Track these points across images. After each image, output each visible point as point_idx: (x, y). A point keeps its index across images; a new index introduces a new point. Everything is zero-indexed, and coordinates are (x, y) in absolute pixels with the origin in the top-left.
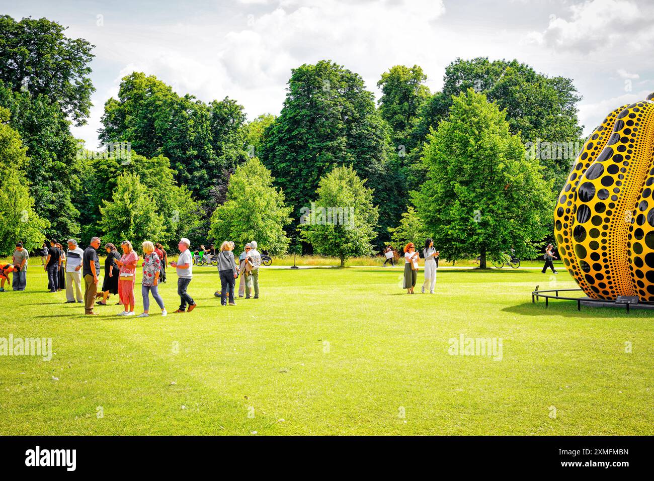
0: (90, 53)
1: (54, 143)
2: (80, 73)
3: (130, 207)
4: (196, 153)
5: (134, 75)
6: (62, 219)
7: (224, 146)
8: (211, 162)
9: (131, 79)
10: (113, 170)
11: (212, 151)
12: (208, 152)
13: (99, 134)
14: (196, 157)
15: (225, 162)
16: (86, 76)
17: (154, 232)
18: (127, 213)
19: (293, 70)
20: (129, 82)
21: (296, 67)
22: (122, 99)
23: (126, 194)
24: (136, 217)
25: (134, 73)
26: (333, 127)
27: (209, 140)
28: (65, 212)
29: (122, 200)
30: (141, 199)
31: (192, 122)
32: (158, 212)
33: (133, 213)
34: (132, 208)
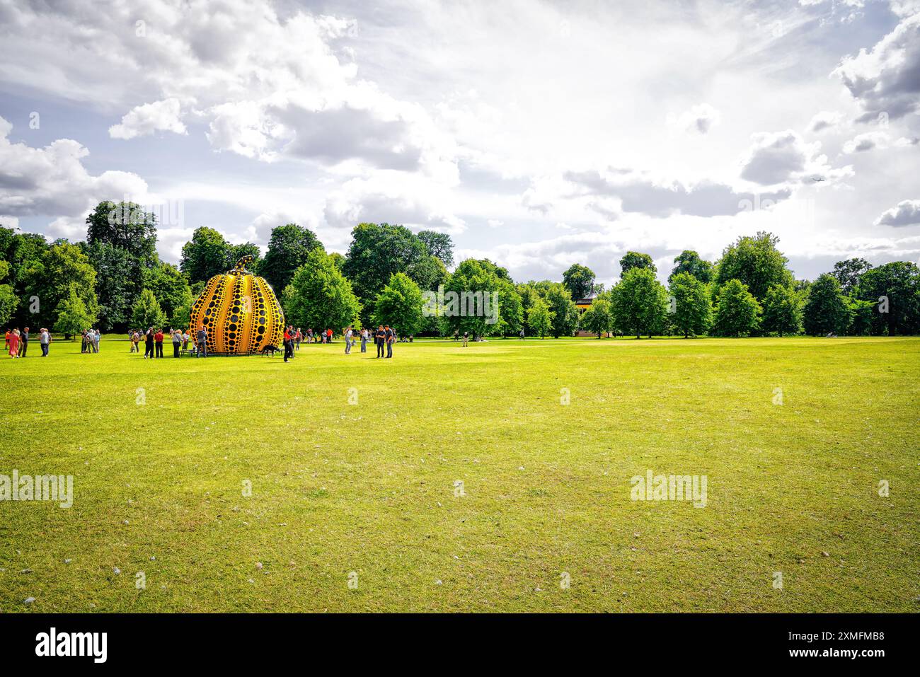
2: (151, 231)
3: (145, 308)
9: (199, 230)
10: (155, 286)
16: (155, 233)
17: (159, 322)
18: (144, 311)
20: (198, 233)
22: (195, 242)
23: (144, 301)
25: (201, 228)
26: (295, 262)
29: (142, 304)
30: (153, 303)
31: (225, 257)
32: (163, 311)
33: (147, 311)
34: (147, 309)
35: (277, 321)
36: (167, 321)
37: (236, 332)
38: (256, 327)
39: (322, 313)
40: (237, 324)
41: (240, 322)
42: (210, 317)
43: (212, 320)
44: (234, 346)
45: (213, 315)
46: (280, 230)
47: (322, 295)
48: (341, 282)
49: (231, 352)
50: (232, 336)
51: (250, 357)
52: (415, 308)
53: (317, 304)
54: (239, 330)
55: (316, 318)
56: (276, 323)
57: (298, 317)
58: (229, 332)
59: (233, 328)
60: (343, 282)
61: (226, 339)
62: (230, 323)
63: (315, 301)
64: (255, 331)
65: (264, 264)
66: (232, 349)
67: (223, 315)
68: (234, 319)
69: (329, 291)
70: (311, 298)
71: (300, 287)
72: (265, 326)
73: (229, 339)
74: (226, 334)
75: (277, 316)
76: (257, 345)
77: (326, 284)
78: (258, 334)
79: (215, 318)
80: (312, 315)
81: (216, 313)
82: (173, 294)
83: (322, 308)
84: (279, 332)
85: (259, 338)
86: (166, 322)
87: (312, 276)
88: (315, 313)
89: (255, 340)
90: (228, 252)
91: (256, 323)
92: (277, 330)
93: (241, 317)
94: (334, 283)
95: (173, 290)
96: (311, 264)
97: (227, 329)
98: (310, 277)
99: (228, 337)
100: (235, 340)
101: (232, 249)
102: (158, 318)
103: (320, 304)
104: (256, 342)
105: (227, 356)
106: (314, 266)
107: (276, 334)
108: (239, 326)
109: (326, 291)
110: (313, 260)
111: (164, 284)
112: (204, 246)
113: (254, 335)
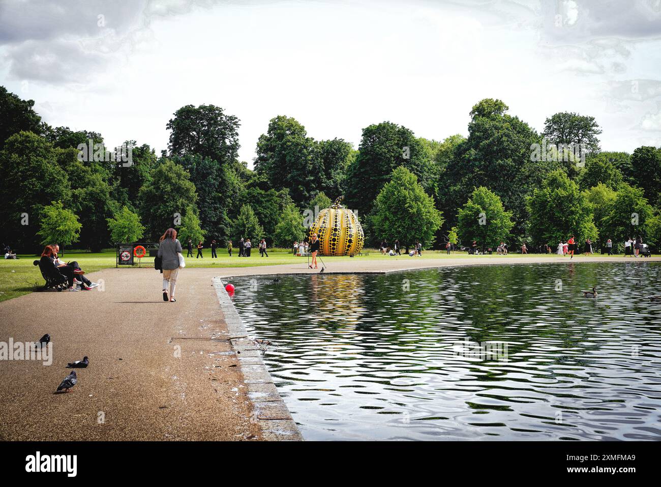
0: (238, 123)
1: (214, 184)
2: (232, 135)
3: (245, 222)
4: (312, 178)
5: (278, 118)
6: (221, 226)
7: (333, 172)
8: (323, 184)
9: (276, 120)
10: (245, 199)
11: (324, 176)
12: (322, 177)
13: (254, 161)
14: (313, 181)
15: (332, 184)
16: (236, 137)
17: (257, 235)
18: (244, 225)
19: (363, 129)
20: (274, 123)
21: (365, 127)
22: (271, 135)
23: (244, 216)
24: (248, 228)
25: (278, 117)
27: (323, 169)
28: (223, 222)
29: (242, 219)
30: (252, 218)
31: (310, 157)
32: (260, 225)
33: (247, 226)
34: (247, 223)
35: (359, 236)
36: (264, 234)
37: (336, 242)
38: (347, 239)
39: (404, 227)
40: (336, 238)
41: (338, 237)
42: (321, 234)
43: (322, 235)
44: (335, 251)
45: (323, 233)
46: (372, 130)
47: (406, 211)
48: (422, 198)
49: (333, 254)
50: (334, 245)
51: (344, 257)
52: (495, 222)
53: (401, 218)
54: (337, 241)
55: (399, 232)
56: (358, 237)
57: (385, 231)
58: (332, 242)
59: (334, 240)
60: (424, 198)
61: (330, 246)
62: (333, 237)
63: (399, 216)
64: (346, 242)
65: (355, 169)
66: (333, 252)
67: (329, 233)
68: (335, 235)
69: (411, 207)
70: (395, 214)
71: (386, 203)
72: (352, 239)
73: (332, 247)
74: (330, 244)
75: (359, 233)
76: (348, 250)
77: (408, 200)
78: (348, 244)
79: (324, 234)
80: (396, 229)
81: (324, 232)
82: (263, 207)
83: (405, 223)
84: (360, 242)
85: (349, 246)
86: (263, 236)
87: (396, 193)
88: (399, 227)
89: (346, 247)
90: (312, 151)
91: (347, 237)
92: (359, 241)
93: (338, 234)
94: (417, 199)
95: (262, 202)
96: (395, 182)
97: (331, 241)
98: (394, 194)
99: (331, 245)
100: (335, 247)
101: (317, 147)
102: (256, 232)
103: (403, 219)
104: (347, 248)
105: (331, 256)
106: (398, 184)
107: (359, 244)
108: (338, 239)
109: (409, 207)
110: (397, 178)
111: (254, 196)
112: (285, 143)
113: (346, 244)
